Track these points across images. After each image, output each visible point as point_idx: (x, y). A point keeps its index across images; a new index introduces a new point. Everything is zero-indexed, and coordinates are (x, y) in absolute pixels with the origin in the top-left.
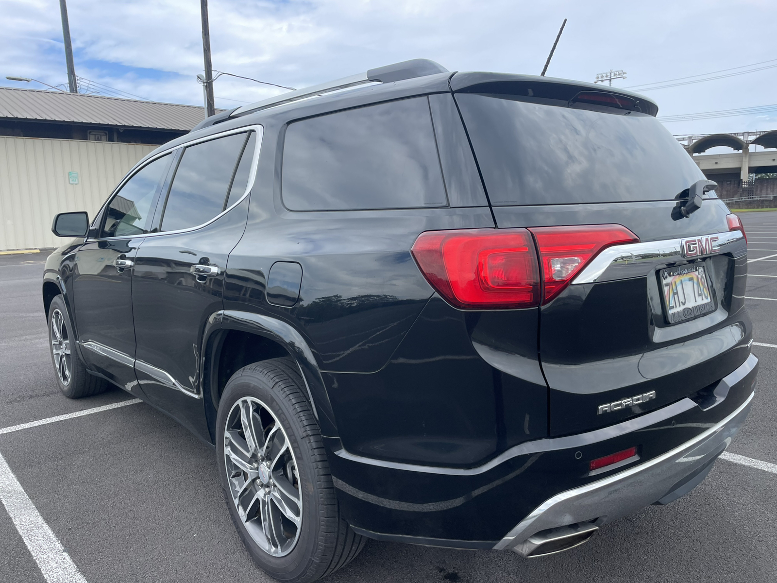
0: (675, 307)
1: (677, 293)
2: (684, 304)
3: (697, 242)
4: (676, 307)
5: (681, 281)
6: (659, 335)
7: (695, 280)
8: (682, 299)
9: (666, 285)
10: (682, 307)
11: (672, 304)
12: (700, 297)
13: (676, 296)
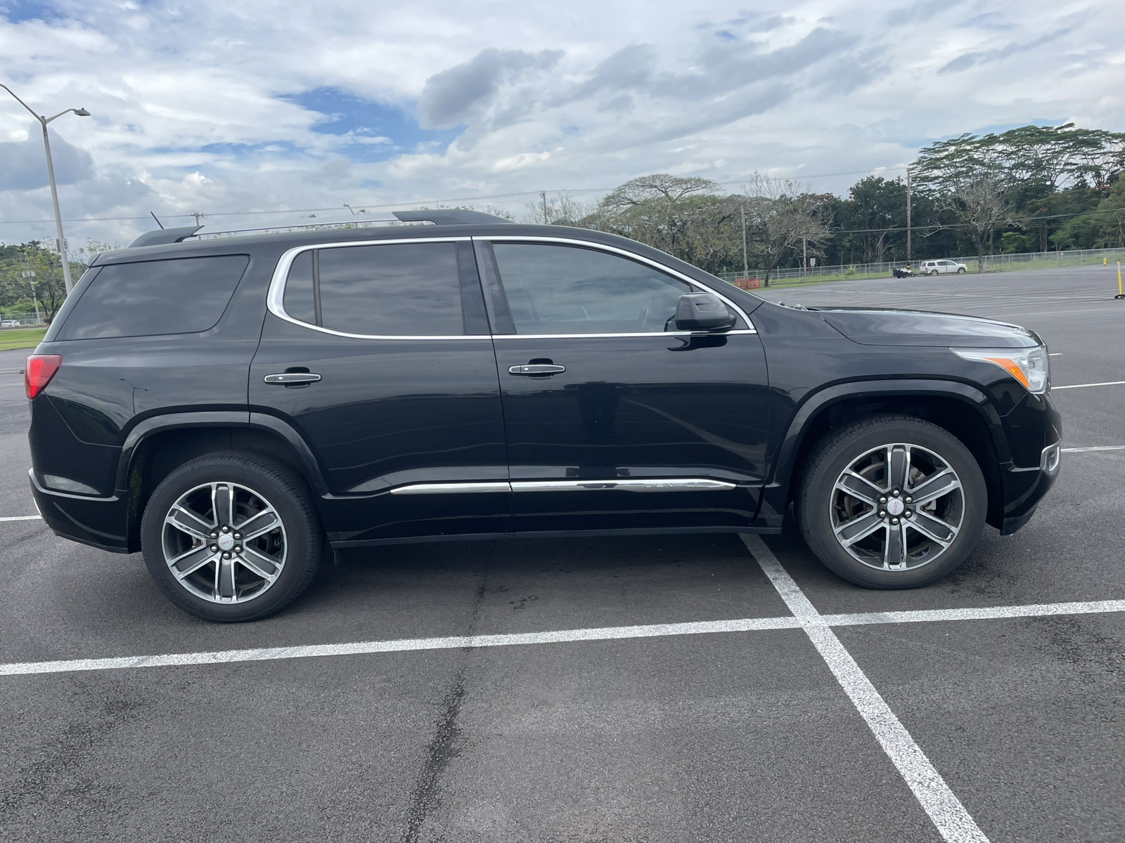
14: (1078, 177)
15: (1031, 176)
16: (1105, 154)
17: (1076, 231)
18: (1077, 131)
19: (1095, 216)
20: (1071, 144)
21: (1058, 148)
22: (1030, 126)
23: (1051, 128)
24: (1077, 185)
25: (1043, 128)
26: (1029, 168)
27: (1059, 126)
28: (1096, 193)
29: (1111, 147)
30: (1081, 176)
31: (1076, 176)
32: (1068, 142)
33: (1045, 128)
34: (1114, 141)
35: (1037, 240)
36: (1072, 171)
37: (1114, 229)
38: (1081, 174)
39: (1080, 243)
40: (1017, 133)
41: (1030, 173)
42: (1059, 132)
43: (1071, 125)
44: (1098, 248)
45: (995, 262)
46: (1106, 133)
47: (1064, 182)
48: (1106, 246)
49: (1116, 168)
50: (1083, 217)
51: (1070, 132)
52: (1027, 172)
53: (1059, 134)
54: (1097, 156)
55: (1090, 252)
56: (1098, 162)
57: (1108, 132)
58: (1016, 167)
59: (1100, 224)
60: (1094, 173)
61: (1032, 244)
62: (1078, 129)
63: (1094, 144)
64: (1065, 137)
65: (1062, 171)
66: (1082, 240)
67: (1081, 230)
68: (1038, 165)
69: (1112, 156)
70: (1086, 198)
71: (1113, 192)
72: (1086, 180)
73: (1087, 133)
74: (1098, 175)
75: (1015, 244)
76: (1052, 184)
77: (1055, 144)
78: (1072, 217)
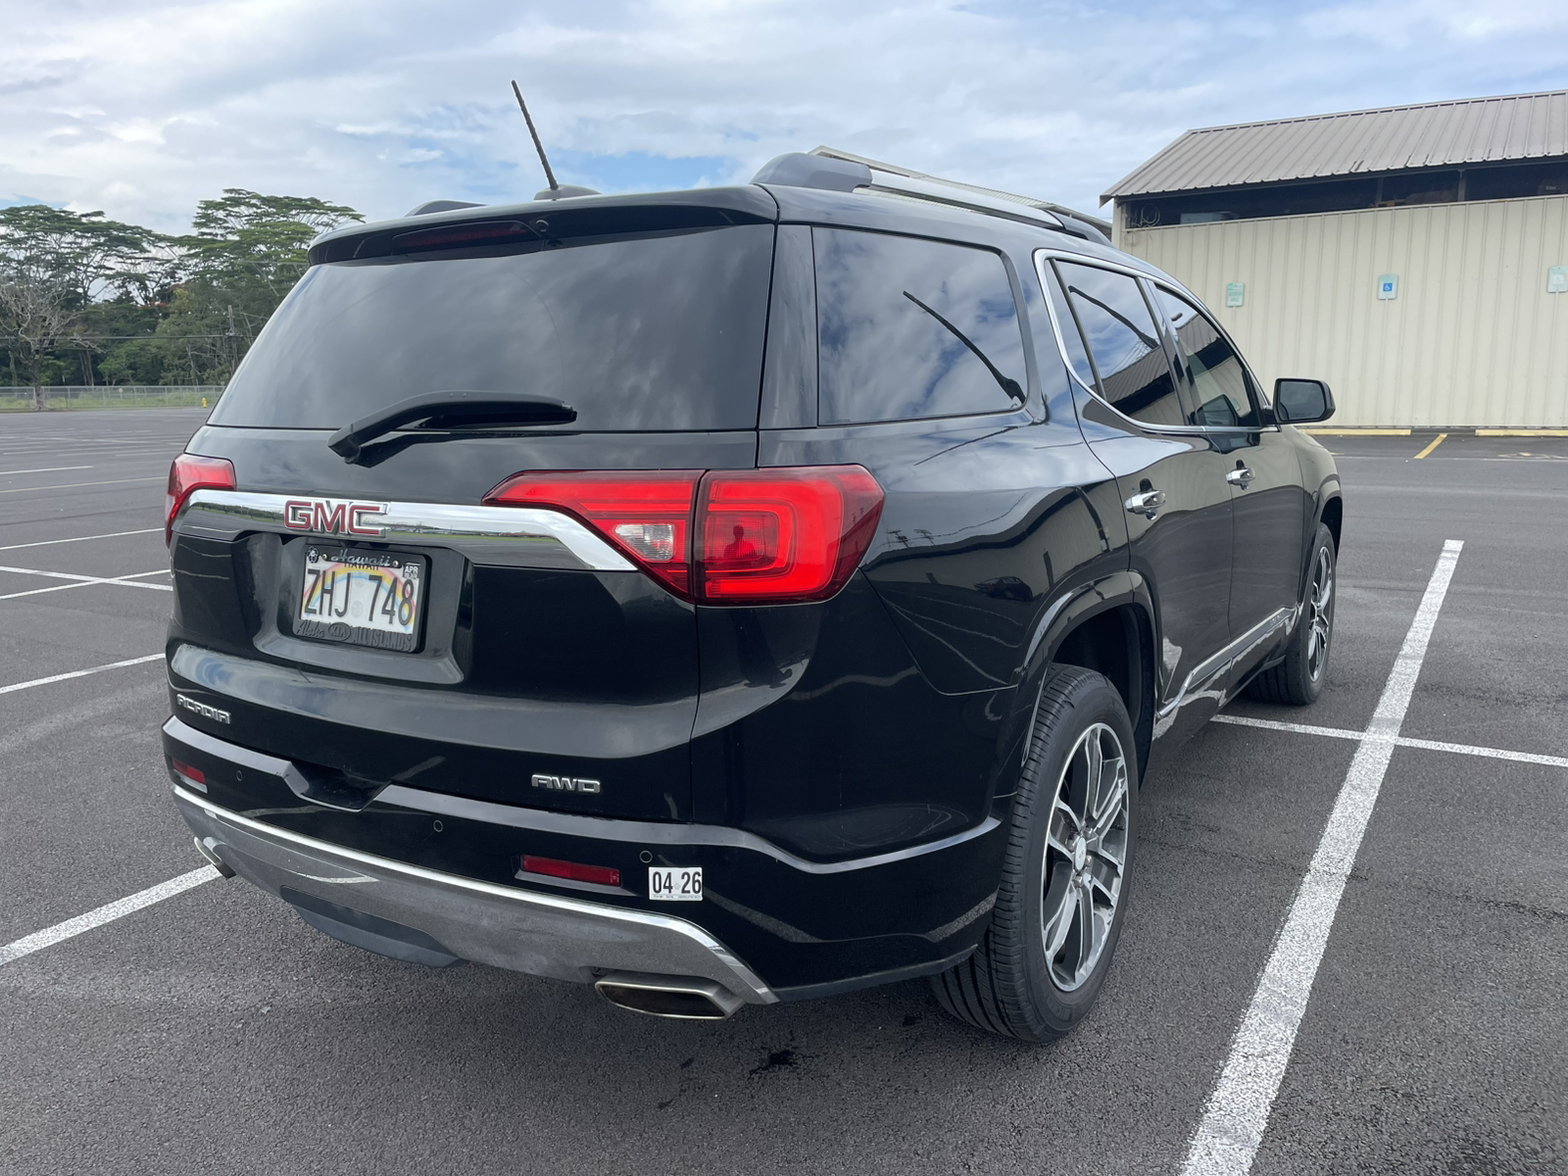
0: (318, 612)
1: (330, 592)
2: (340, 615)
3: (313, 506)
4: (321, 613)
5: (349, 575)
6: (271, 642)
7: (387, 584)
8: (339, 604)
9: (311, 572)
10: (334, 619)
11: (315, 605)
12: (387, 617)
13: (327, 597)
14: (119, 287)
15: (50, 277)
16: (147, 259)
17: (132, 361)
18: (109, 222)
19: (154, 342)
20: (102, 240)
21: (85, 243)
22: (41, 206)
23: (72, 213)
24: (120, 297)
25: (60, 212)
26: (48, 265)
27: (84, 213)
28: (149, 311)
29: (157, 252)
30: (123, 286)
31: (116, 284)
32: (98, 237)
33: (64, 212)
34: (159, 244)
35: (79, 369)
36: (108, 277)
37: (183, 361)
38: (123, 283)
39: (139, 377)
40: (23, 213)
41: (50, 273)
42: (84, 220)
43: (100, 214)
44: (166, 384)
45: (22, 397)
46: (149, 233)
47: (101, 292)
48: (176, 383)
49: (167, 281)
50: (139, 340)
51: (100, 222)
52: (47, 270)
53: (84, 224)
54: (138, 261)
55: (153, 390)
56: (142, 268)
57: (150, 231)
58: (29, 260)
59: (162, 353)
60: (137, 284)
61: (73, 374)
62: (110, 220)
63: (135, 244)
64: (94, 229)
65: (98, 276)
66: (141, 373)
67: (137, 359)
68: (60, 264)
69: (159, 264)
70: (137, 316)
71: (173, 313)
72: (130, 292)
73: (124, 228)
74: (145, 288)
75: (49, 373)
76: (86, 293)
77: (81, 237)
78: (122, 341)
